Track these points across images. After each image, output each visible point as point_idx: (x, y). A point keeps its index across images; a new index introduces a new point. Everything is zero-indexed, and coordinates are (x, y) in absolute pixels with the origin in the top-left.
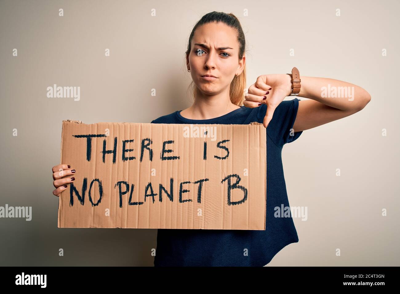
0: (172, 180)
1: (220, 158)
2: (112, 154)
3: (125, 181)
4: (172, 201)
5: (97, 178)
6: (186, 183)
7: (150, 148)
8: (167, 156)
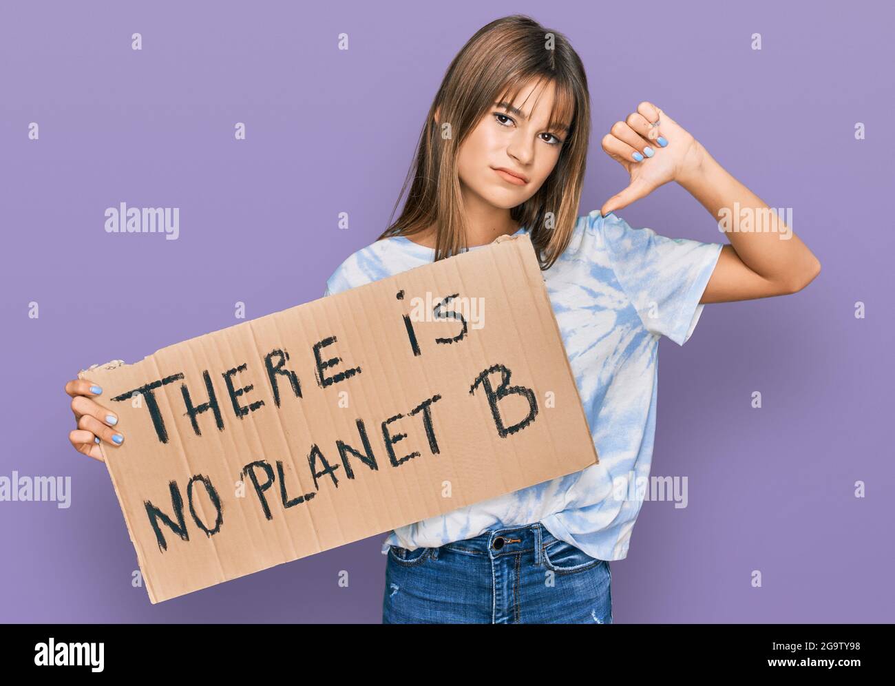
0: (360, 425)
1: (449, 341)
2: (210, 410)
3: (258, 460)
4: (377, 469)
5: (197, 474)
6: (394, 419)
7: (289, 370)
8: (331, 376)
